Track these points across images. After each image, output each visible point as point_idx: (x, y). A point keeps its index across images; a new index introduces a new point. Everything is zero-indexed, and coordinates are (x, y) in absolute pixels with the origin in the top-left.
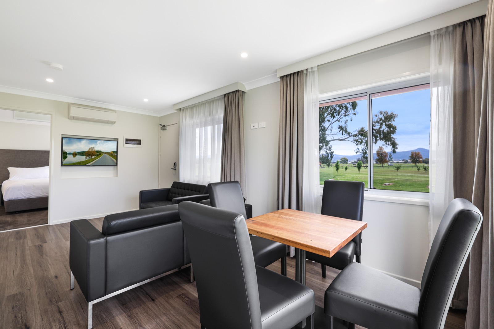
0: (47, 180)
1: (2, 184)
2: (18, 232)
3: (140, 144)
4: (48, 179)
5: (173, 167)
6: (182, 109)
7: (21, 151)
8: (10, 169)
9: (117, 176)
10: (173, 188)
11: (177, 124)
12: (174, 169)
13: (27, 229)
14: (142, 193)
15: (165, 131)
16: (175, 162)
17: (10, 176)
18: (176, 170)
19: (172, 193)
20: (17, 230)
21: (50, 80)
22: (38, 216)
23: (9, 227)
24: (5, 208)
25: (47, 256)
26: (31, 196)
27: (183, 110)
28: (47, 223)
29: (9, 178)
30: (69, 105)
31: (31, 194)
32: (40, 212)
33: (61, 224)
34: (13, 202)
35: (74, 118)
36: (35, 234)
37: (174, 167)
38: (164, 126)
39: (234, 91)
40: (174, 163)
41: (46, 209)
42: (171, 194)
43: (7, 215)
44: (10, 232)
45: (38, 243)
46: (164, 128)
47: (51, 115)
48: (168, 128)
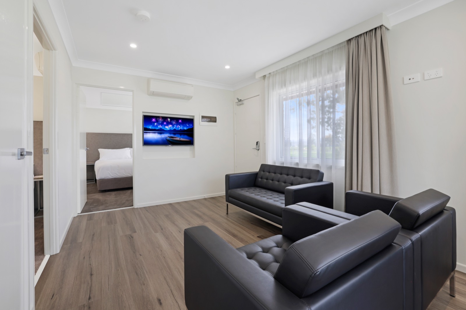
0: (130, 160)
1: (95, 163)
2: (109, 214)
3: (216, 122)
4: (132, 160)
5: (255, 147)
6: (267, 76)
7: (107, 134)
8: (100, 150)
9: (194, 157)
10: (262, 172)
11: (259, 95)
12: (257, 149)
13: (116, 210)
14: (228, 177)
15: (242, 106)
16: (257, 141)
17: (100, 156)
18: (259, 150)
19: (262, 178)
20: (108, 211)
21: (133, 46)
22: (123, 196)
23: (101, 207)
24: (97, 186)
25: (141, 255)
26: (116, 175)
27: (269, 77)
28: (133, 206)
29: (100, 158)
30: (148, 80)
31: (117, 174)
32: (124, 192)
33: (144, 207)
34: (103, 181)
35: (154, 94)
36: (124, 219)
37: (257, 147)
38: (240, 100)
39: (371, 30)
40: (257, 143)
41: (131, 188)
42: (260, 179)
43: (99, 193)
44: (102, 213)
45: (128, 233)
46: (240, 103)
47: (132, 91)
48: (245, 102)
